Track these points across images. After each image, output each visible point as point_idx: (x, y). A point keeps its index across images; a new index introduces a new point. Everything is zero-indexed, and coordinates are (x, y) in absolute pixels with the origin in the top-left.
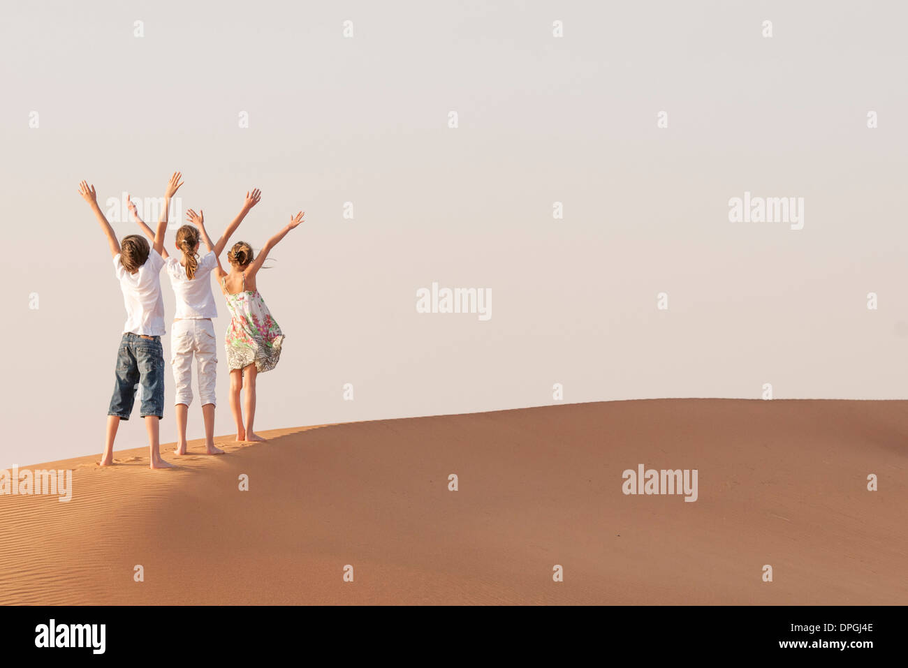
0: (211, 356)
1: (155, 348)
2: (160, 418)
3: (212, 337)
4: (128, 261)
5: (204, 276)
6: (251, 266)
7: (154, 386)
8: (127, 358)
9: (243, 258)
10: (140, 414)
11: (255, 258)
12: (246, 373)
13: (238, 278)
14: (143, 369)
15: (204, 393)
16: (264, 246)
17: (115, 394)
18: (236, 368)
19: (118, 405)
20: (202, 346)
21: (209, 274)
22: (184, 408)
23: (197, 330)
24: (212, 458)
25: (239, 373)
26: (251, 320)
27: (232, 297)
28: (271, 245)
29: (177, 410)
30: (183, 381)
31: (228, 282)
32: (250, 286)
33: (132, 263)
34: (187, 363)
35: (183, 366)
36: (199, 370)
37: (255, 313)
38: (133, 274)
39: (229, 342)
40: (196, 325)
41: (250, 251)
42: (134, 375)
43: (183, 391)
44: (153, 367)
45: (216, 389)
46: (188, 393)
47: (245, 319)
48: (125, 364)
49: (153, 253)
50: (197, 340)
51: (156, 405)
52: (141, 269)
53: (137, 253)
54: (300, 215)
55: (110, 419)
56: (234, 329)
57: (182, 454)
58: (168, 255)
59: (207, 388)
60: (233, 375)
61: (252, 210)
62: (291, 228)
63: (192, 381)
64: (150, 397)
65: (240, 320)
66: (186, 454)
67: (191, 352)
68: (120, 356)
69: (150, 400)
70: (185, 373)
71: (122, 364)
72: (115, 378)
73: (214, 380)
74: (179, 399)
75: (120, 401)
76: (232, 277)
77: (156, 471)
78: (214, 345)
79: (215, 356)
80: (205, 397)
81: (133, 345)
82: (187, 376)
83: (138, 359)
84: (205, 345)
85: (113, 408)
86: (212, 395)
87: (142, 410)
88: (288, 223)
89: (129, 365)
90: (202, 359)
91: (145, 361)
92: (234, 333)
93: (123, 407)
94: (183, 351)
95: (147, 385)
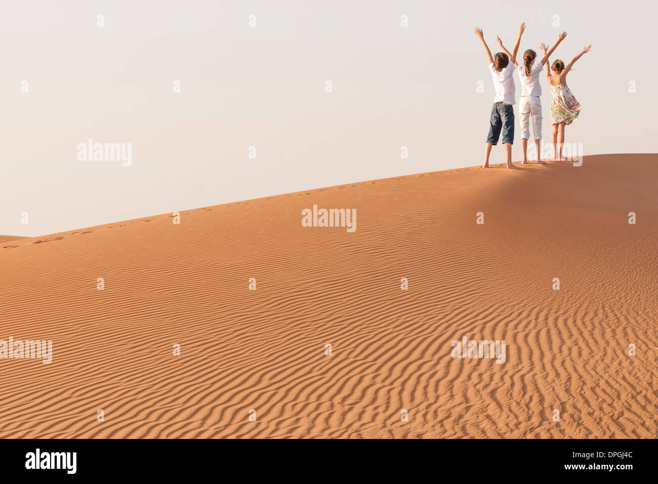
0: (539, 115)
1: (509, 109)
2: (512, 144)
3: (539, 106)
4: (497, 65)
5: (536, 75)
6: (563, 71)
7: (509, 128)
8: (496, 115)
9: (559, 67)
10: (502, 142)
11: (565, 68)
12: (560, 126)
13: (557, 78)
14: (504, 120)
15: (536, 134)
16: (570, 61)
17: (490, 132)
18: (555, 123)
19: (491, 138)
20: (535, 110)
21: (539, 74)
22: (525, 141)
23: (532, 102)
24: (540, 165)
25: (557, 125)
26: (563, 98)
27: (553, 87)
28: (574, 61)
29: (522, 142)
30: (525, 127)
31: (552, 79)
32: (563, 81)
33: (499, 66)
34: (527, 118)
35: (525, 120)
36: (533, 122)
37: (565, 95)
38: (499, 72)
39: (552, 110)
40: (532, 99)
41: (562, 63)
42: (499, 122)
43: (525, 132)
44: (508, 119)
45: (542, 132)
46: (527, 133)
47: (560, 98)
48: (495, 117)
49: (510, 62)
50: (531, 107)
51: (510, 138)
52: (504, 70)
53: (502, 62)
54: (590, 47)
55: (487, 145)
56: (555, 104)
57: (524, 163)
58: (518, 65)
59: (537, 132)
60: (554, 127)
61: (562, 42)
62: (584, 52)
63: (530, 127)
64: (507, 134)
65: (558, 99)
66: (526, 163)
67: (529, 113)
68: (492, 113)
69: (507, 135)
70: (526, 123)
71: (493, 117)
72: (490, 125)
73: (541, 127)
74: (523, 136)
75: (492, 135)
76: (554, 77)
77: (510, 170)
78: (540, 110)
79: (541, 115)
80: (536, 136)
81: (498, 108)
82: (527, 125)
83: (501, 115)
84: (536, 110)
85: (489, 139)
86: (540, 135)
87: (503, 140)
88: (582, 50)
89: (497, 118)
90: (535, 117)
91: (504, 116)
92: (555, 105)
93: (494, 139)
94: (525, 112)
95: (506, 127)
